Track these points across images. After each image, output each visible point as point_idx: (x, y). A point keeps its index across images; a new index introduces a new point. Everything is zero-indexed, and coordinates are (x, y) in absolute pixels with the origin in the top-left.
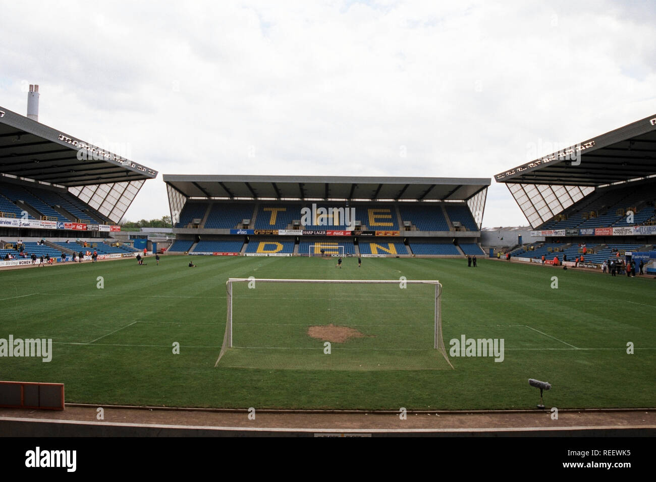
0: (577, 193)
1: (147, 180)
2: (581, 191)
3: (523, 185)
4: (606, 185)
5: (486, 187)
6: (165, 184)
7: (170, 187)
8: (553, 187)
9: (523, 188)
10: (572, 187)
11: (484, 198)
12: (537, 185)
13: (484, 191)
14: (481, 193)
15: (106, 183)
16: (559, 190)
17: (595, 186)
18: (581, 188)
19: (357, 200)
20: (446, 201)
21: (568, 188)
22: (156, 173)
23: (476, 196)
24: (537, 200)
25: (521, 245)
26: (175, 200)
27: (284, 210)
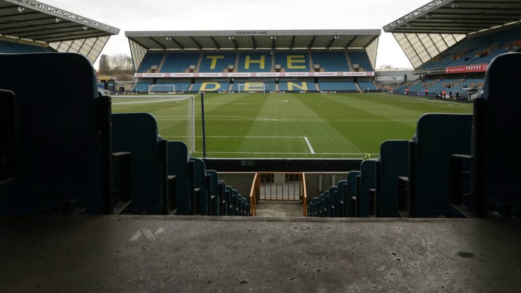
0: (451, 40)
1: (112, 36)
2: (454, 38)
3: (406, 34)
4: (474, 33)
5: (377, 36)
6: (127, 38)
7: (131, 42)
8: (431, 35)
9: (406, 36)
10: (447, 35)
11: (376, 45)
12: (417, 34)
13: (377, 39)
14: (374, 41)
15: (79, 39)
16: (436, 37)
17: (466, 34)
18: (454, 35)
19: (279, 49)
20: (349, 48)
21: (443, 35)
22: (119, 30)
23: (371, 44)
24: (417, 46)
25: (406, 82)
26: (136, 51)
27: (222, 57)
